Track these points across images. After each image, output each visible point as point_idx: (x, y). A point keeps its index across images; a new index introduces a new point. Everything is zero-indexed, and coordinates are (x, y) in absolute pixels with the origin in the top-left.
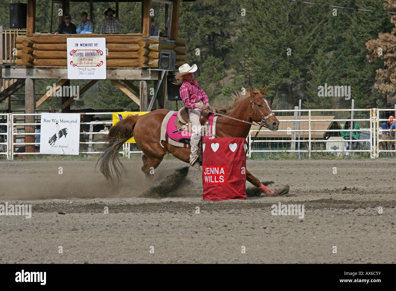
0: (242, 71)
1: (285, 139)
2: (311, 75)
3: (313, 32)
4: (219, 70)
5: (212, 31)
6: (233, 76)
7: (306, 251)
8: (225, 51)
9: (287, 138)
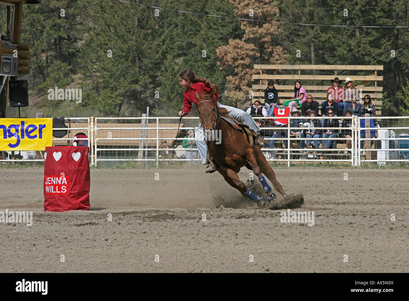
0: (90, 76)
1: (132, 147)
2: (160, 81)
3: (163, 38)
4: (66, 75)
5: (58, 34)
6: (80, 81)
7: (148, 263)
8: (73, 55)
9: (135, 146)
